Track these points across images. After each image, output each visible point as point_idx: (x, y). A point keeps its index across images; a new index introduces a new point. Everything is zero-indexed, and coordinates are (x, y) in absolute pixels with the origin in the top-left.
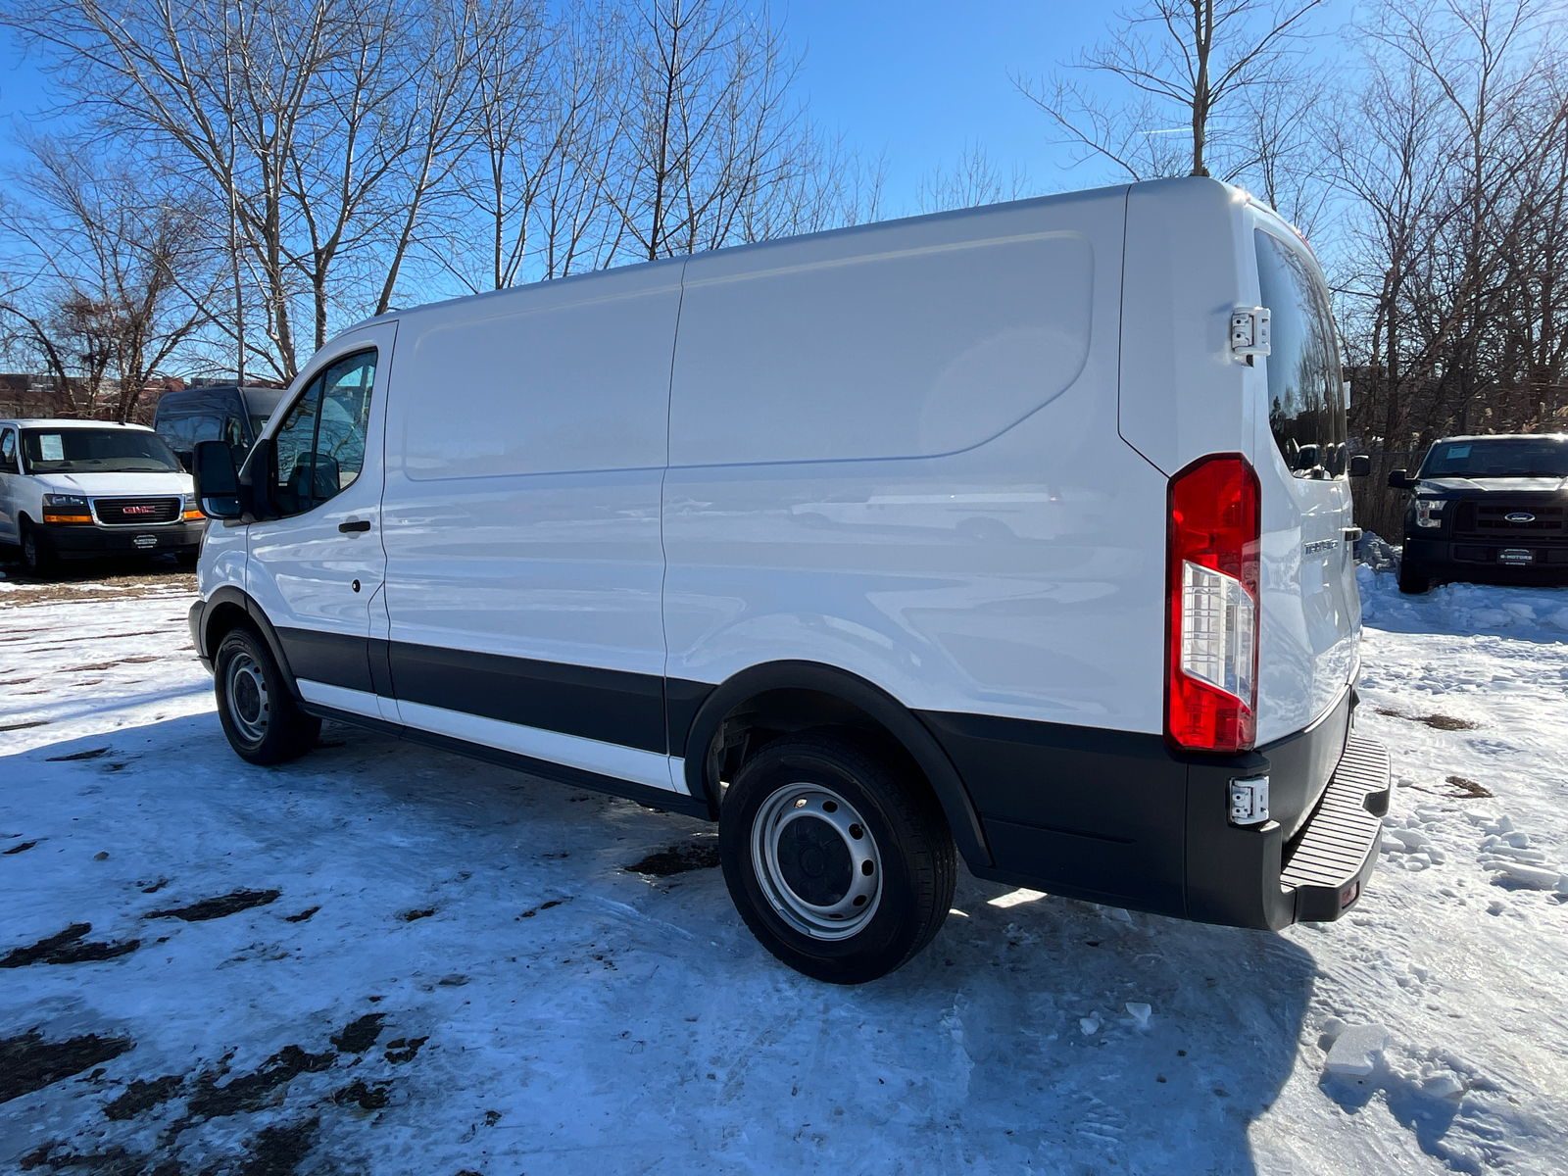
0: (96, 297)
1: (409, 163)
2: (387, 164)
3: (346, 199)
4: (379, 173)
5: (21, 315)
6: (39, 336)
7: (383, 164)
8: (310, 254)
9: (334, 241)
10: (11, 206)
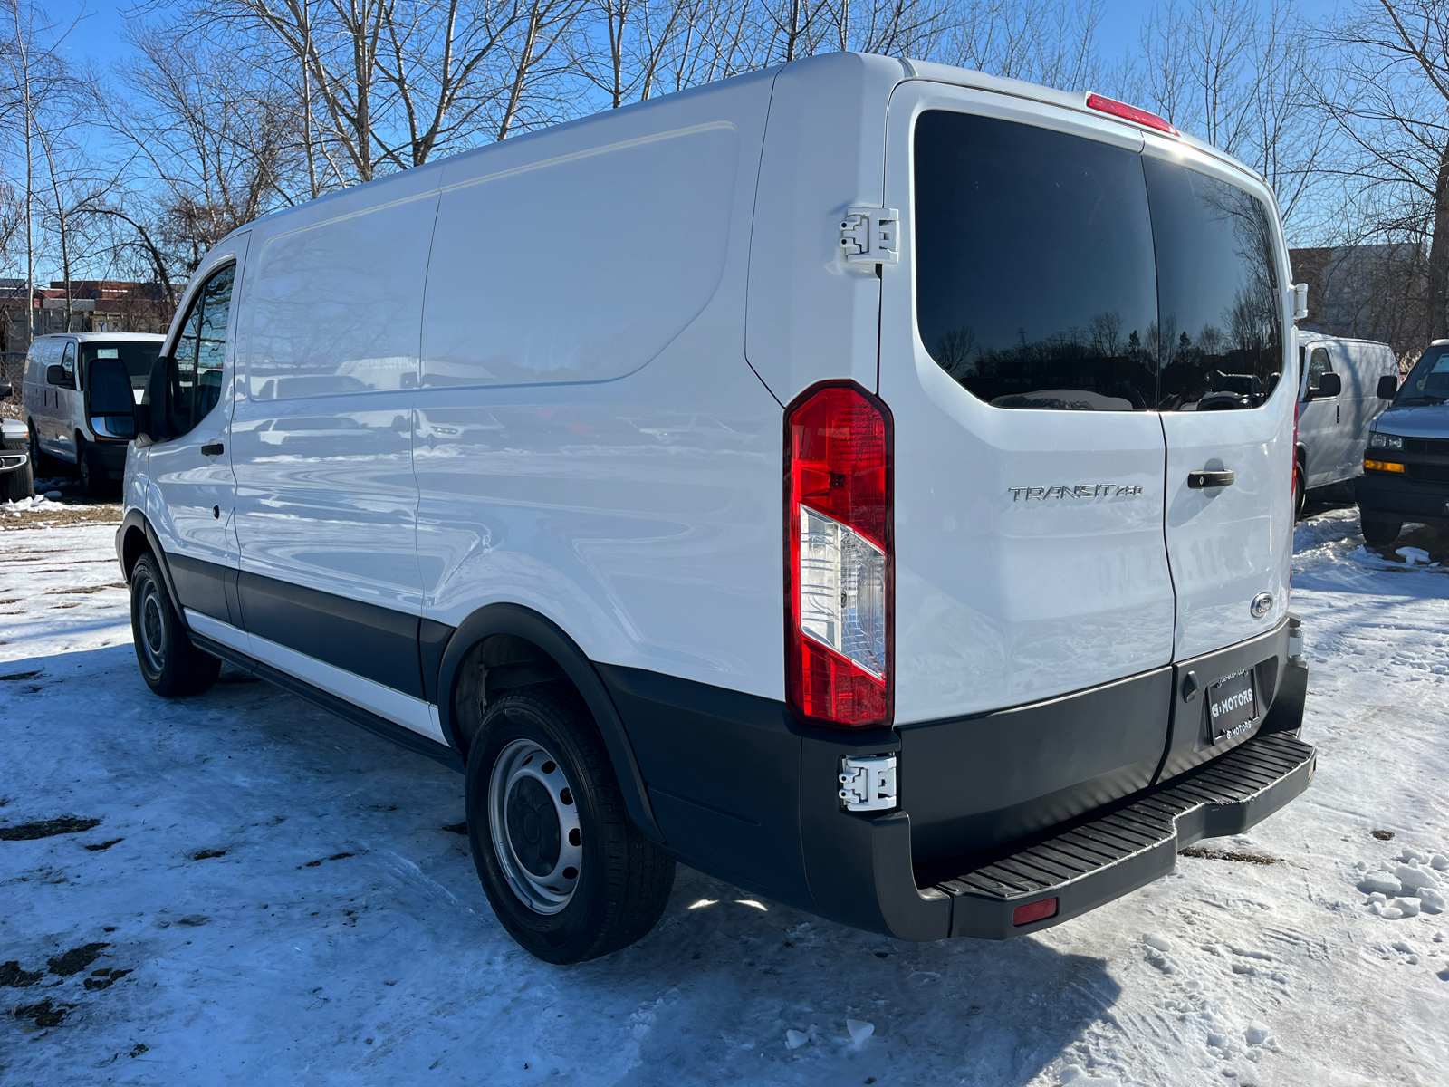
0: (201, 200)
1: (513, 38)
2: (493, 40)
3: (446, 83)
4: (484, 51)
5: (130, 221)
6: (146, 243)
7: (489, 40)
8: (408, 145)
9: (433, 131)
10: (119, 106)
